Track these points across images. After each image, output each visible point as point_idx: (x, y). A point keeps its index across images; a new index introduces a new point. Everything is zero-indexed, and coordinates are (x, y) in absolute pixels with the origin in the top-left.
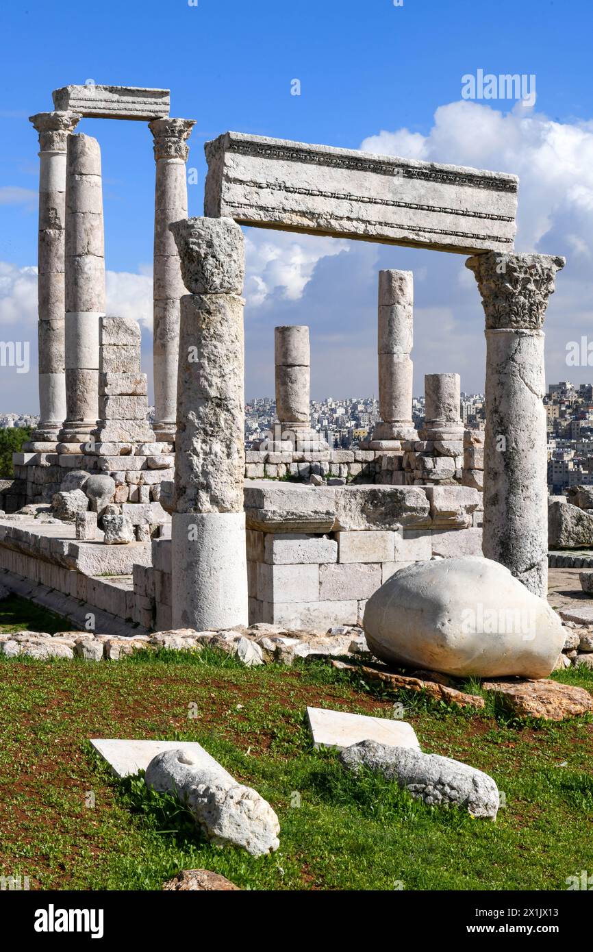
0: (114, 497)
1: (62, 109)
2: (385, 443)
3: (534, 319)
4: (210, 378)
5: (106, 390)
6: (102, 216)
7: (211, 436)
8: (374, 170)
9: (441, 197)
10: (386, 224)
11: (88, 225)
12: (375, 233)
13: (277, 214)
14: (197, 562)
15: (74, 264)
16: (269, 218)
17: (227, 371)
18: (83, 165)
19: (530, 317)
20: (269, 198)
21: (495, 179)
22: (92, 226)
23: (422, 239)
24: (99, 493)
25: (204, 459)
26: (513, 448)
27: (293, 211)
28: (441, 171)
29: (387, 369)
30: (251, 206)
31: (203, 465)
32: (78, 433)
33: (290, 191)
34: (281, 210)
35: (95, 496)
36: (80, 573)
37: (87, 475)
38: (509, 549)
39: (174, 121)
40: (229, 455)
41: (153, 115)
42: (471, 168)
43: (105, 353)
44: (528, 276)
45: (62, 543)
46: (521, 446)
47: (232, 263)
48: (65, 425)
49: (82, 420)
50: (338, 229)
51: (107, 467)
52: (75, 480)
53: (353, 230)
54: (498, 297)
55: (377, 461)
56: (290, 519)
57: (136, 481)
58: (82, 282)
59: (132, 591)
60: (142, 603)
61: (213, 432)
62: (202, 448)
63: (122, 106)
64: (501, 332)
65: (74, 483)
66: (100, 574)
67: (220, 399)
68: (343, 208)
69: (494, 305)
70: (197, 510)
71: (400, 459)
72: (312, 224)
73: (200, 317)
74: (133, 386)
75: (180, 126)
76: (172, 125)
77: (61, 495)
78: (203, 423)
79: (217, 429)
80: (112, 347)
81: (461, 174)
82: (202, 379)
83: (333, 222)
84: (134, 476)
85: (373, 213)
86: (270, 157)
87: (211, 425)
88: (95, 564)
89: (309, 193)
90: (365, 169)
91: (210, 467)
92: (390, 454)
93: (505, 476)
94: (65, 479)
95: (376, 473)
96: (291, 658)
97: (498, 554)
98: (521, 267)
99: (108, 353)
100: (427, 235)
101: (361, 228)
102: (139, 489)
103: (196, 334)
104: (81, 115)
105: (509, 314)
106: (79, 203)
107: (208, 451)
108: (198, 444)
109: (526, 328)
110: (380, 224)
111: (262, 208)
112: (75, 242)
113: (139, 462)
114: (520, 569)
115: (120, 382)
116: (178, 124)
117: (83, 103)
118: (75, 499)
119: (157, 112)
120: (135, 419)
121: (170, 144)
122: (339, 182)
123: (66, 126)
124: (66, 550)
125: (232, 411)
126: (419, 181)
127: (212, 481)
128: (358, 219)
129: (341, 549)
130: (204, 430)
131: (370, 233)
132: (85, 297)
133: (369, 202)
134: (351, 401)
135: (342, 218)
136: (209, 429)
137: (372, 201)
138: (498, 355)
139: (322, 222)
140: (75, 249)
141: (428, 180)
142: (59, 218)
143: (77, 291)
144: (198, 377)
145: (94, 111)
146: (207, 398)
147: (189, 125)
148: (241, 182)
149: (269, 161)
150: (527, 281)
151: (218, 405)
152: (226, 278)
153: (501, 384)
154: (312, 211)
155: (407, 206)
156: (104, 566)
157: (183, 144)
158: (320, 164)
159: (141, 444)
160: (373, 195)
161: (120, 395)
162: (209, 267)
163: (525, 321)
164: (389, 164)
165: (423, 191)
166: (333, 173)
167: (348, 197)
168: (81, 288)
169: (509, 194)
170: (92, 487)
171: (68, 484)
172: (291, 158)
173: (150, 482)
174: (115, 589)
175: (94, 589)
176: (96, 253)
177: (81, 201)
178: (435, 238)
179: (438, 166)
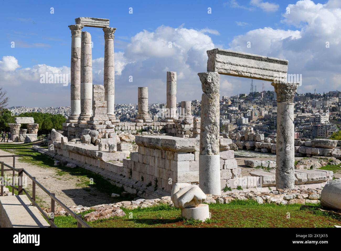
0: (98, 137)
1: (78, 24)
2: (169, 120)
3: (292, 100)
4: (212, 117)
5: (95, 106)
6: (92, 55)
7: (212, 133)
8: (253, 59)
9: (269, 66)
10: (256, 74)
11: (88, 58)
12: (253, 76)
13: (229, 71)
14: (209, 169)
15: (83, 69)
16: (227, 72)
17: (216, 115)
18: (86, 41)
19: (291, 99)
20: (227, 67)
21: (283, 61)
22: (89, 58)
23: (264, 78)
24: (94, 136)
25: (210, 140)
26: (287, 136)
27: (233, 70)
28: (270, 59)
29: (169, 99)
30: (222, 69)
31: (210, 142)
32: (85, 118)
33: (232, 65)
34: (230, 70)
35: (93, 136)
36: (102, 161)
37: (90, 130)
38: (285, 164)
39: (111, 28)
40: (217, 139)
41: (104, 26)
42: (277, 58)
43: (94, 95)
44: (291, 88)
45: (96, 152)
46: (289, 135)
47: (218, 85)
48: (80, 115)
49: (85, 114)
50: (244, 75)
51: (96, 128)
52: (87, 132)
53: (247, 75)
54: (282, 94)
55: (167, 125)
56: (183, 148)
57: (104, 132)
58: (86, 74)
59: (122, 167)
60: (126, 170)
61: (212, 132)
62: (209, 137)
63: (96, 23)
64: (283, 104)
65: (86, 132)
66: (108, 161)
67: (215, 123)
68: (245, 69)
69: (281, 96)
70: (208, 154)
71: (174, 125)
72: (237, 74)
73: (209, 100)
74: (103, 105)
75: (112, 30)
76: (110, 29)
77: (83, 136)
78: (210, 129)
79: (213, 131)
80: (96, 93)
81: (274, 60)
82: (210, 117)
83: (243, 73)
84: (104, 130)
85: (253, 71)
86: (228, 55)
87: (212, 130)
88: (107, 158)
89: (237, 65)
90: (251, 59)
91: (212, 142)
92: (170, 123)
93: (284, 143)
94: (83, 131)
95: (166, 129)
96: (270, 201)
97: (282, 165)
98: (289, 86)
99: (95, 95)
100: (266, 77)
101: (249, 75)
102: (105, 134)
103: (208, 105)
104: (84, 26)
105: (285, 99)
106: (85, 52)
107: (211, 137)
108: (208, 136)
109: (290, 102)
110: (254, 74)
111: (225, 69)
112: (84, 63)
113: (105, 126)
114: (288, 169)
115: (99, 103)
116: (112, 29)
117: (84, 22)
118: (88, 137)
119: (106, 25)
120: (103, 114)
121: (109, 35)
122: (244, 62)
123: (80, 29)
124: (97, 154)
125: (217, 126)
126: (264, 62)
127: (213, 146)
128: (249, 72)
129: (195, 156)
130: (210, 132)
131: (252, 76)
132: (87, 78)
133: (252, 68)
134: (136, 104)
135: (245, 72)
136: (211, 131)
137: (252, 67)
138: (282, 109)
139: (240, 73)
140: (84, 64)
141: (266, 62)
142: (77, 55)
143: (85, 77)
144: (209, 117)
145: (87, 25)
146: (211, 123)
147: (114, 29)
148: (220, 62)
149: (227, 56)
150: (291, 89)
151: (214, 125)
152: (216, 89)
153: (283, 118)
154: (238, 70)
155: (261, 69)
156: (109, 159)
157: (113, 35)
158: (240, 57)
159: (105, 121)
160: (253, 66)
161: (99, 107)
162: (212, 86)
163: (289, 100)
164: (257, 57)
165: (265, 65)
166: (243, 60)
167: (246, 66)
168: (86, 76)
169: (286, 65)
170: (92, 134)
171: (84, 133)
172: (233, 56)
173: (108, 132)
174: (116, 166)
175: (108, 165)
176: (90, 66)
177: (86, 51)
178: (268, 78)
179: (269, 58)
